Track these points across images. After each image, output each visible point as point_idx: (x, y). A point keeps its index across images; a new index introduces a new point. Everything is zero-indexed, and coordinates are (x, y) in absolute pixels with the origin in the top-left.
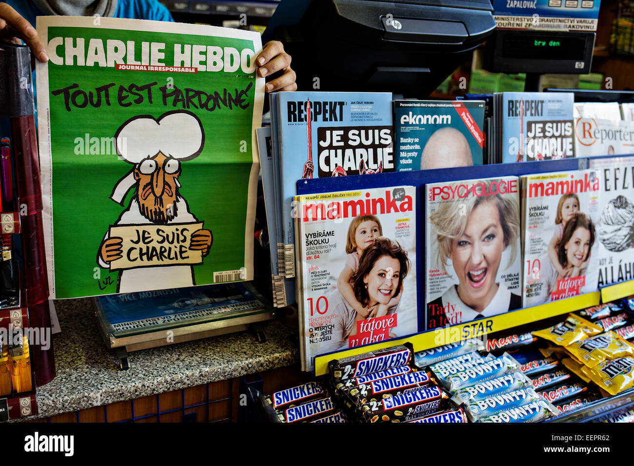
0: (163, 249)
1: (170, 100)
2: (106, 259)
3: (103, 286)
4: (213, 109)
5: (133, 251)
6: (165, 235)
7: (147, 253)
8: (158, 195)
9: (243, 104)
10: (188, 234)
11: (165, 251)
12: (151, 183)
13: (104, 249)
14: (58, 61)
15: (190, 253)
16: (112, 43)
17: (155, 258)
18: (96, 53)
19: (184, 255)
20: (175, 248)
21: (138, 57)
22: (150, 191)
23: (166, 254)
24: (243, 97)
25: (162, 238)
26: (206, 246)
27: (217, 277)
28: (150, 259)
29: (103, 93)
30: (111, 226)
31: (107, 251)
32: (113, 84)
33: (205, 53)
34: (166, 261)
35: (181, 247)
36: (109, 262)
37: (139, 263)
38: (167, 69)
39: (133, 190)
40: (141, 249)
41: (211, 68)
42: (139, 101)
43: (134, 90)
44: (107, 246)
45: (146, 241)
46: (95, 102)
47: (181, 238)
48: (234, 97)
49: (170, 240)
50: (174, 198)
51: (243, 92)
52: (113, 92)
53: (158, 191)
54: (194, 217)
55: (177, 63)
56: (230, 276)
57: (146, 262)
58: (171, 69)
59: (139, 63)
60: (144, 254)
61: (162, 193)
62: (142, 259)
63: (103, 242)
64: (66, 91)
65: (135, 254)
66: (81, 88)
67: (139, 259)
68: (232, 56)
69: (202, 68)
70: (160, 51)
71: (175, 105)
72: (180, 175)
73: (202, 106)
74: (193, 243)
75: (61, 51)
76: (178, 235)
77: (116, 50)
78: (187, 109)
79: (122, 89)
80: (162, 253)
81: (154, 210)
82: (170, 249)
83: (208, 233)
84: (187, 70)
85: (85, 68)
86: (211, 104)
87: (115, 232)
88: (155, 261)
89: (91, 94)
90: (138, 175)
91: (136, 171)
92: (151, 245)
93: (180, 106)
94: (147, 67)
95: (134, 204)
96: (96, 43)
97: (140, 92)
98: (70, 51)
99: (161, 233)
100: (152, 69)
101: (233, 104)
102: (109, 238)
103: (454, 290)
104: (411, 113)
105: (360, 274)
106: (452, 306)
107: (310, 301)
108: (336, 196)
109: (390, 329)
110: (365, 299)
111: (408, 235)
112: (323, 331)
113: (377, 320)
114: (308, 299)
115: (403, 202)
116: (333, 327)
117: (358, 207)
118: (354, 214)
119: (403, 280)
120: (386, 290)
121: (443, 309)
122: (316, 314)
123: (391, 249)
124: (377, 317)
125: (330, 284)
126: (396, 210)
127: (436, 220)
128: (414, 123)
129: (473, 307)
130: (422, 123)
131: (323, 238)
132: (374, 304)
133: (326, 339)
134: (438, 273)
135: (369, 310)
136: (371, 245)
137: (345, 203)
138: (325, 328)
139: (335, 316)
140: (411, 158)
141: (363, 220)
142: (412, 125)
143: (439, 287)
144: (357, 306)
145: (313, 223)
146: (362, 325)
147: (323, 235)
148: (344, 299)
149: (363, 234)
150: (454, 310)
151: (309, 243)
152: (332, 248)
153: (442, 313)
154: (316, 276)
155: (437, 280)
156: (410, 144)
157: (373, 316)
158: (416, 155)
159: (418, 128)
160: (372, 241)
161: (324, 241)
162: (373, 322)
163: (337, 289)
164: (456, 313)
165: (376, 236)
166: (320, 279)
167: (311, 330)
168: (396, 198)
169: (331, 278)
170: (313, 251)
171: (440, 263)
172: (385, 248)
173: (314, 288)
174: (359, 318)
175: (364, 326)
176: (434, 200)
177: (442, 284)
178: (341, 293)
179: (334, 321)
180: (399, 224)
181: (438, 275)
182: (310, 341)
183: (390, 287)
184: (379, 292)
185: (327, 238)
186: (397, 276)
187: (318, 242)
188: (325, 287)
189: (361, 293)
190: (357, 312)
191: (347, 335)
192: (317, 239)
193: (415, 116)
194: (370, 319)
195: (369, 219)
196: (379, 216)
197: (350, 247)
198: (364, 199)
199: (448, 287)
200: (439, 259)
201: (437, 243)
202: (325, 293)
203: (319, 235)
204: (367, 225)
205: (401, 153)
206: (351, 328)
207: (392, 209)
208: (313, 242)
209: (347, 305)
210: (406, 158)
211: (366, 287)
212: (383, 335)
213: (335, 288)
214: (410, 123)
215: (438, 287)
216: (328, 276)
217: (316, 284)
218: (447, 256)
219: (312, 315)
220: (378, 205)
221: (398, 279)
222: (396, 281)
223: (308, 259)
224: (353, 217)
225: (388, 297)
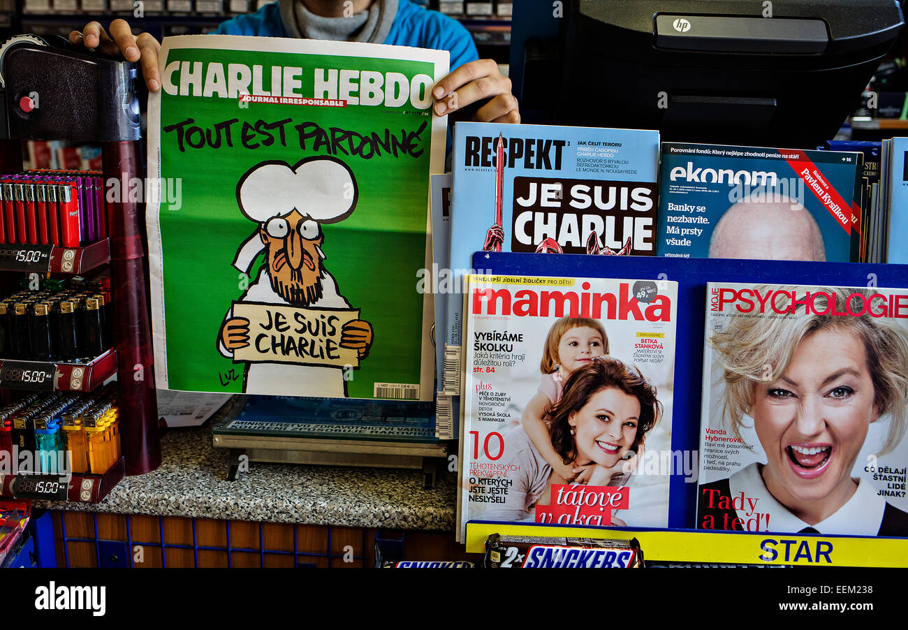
0: (303, 342)
1: (310, 142)
2: (228, 345)
3: (225, 381)
4: (369, 156)
5: (263, 339)
6: (306, 322)
7: (282, 344)
8: (296, 266)
9: (414, 150)
10: (338, 325)
11: (307, 344)
12: (284, 250)
13: (226, 332)
14: (172, 90)
15: (340, 351)
16: (234, 68)
17: (292, 352)
18: (215, 81)
19: (333, 353)
20: (320, 342)
21: (267, 85)
22: (284, 260)
23: (308, 349)
24: (414, 141)
25: (301, 326)
26: (364, 345)
27: (379, 390)
28: (285, 352)
29: (223, 131)
30: (234, 302)
31: (230, 335)
32: (236, 120)
33: (357, 81)
34: (308, 359)
35: (328, 341)
36: (232, 350)
37: (270, 356)
38: (305, 101)
39: (262, 257)
40: (274, 338)
41: (365, 101)
42: (269, 142)
43: (262, 128)
44: (230, 328)
45: (280, 327)
46: (213, 143)
47: (329, 329)
48: (400, 141)
49: (314, 330)
50: (317, 272)
51: (413, 135)
52: (236, 130)
53: (295, 261)
54: (346, 301)
55: (318, 94)
56: (397, 390)
57: (280, 356)
58: (310, 102)
59: (268, 94)
60: (278, 345)
61: (301, 265)
62: (275, 352)
63: (225, 322)
64: (179, 127)
65: (266, 343)
66: (197, 124)
67: (271, 350)
68: (397, 84)
69: (353, 101)
70: (295, 78)
71: (316, 148)
72: (322, 242)
73: (354, 152)
74: (345, 338)
75: (176, 78)
76: (324, 324)
77: (239, 76)
78: (333, 155)
79: (246, 126)
80: (302, 347)
81: (290, 287)
82: (313, 342)
83: (366, 326)
84: (332, 103)
85: (202, 99)
86: (367, 149)
87: (239, 310)
88: (292, 356)
89: (209, 131)
90: (266, 239)
91: (263, 232)
92: (287, 334)
93: (323, 150)
94: (278, 98)
95: (264, 276)
96: (215, 68)
97: (270, 131)
98: (185, 78)
99: (300, 318)
100: (285, 101)
101: (399, 150)
102: (233, 318)
103: (755, 473)
104: (690, 165)
105: (563, 410)
106: (749, 500)
107: (474, 435)
108: (530, 281)
109: (613, 511)
110: (569, 450)
111: (659, 361)
112: (492, 486)
113: (588, 489)
114: (471, 432)
115: (651, 304)
116: (509, 484)
117: (567, 303)
118: (559, 312)
119: (646, 434)
120: (609, 444)
121: (732, 503)
122: (482, 458)
123: (623, 378)
124: (590, 484)
125: (509, 415)
126: (638, 316)
127: (724, 345)
128: (697, 180)
129: (796, 512)
130: (714, 181)
131: (503, 343)
132: (584, 462)
133: (496, 500)
134: (723, 436)
135: (575, 471)
136: (586, 366)
137: (544, 294)
138: (497, 483)
139: (514, 468)
140: (688, 237)
141: (575, 325)
142: (693, 183)
143: (725, 461)
144: (555, 460)
145: (487, 318)
146: (561, 491)
147: (503, 339)
148: (532, 443)
149: (572, 347)
150: (753, 508)
151: (478, 347)
152: (517, 361)
153: (727, 507)
154: (486, 398)
155: (720, 448)
156: (687, 214)
157: (582, 482)
158: (700, 234)
159: (704, 190)
160: (589, 360)
161: (505, 348)
162: (582, 492)
163: (520, 426)
164: (758, 515)
165: (596, 353)
166: (493, 404)
167: (473, 480)
168: (639, 296)
169: (512, 406)
170: (485, 360)
171: (728, 419)
172: (611, 376)
173: (482, 417)
174: (555, 480)
175: (563, 494)
176: (721, 309)
177: (731, 458)
178: (527, 434)
179: (511, 475)
180: (642, 340)
181: (723, 439)
182: (470, 497)
183: (618, 441)
184: (596, 444)
185: (510, 343)
186: (633, 425)
187: (494, 347)
188: (501, 418)
189: (564, 442)
190: (552, 470)
191: (533, 502)
192: (492, 342)
193: (699, 170)
194: (575, 485)
195: (586, 325)
196: (604, 321)
197: (548, 365)
198: (579, 291)
199: (744, 466)
200: (727, 412)
201: (723, 385)
202: (501, 427)
203: (498, 337)
204: (582, 333)
205: (669, 227)
206: (541, 492)
207: (630, 314)
208: (485, 347)
209: (535, 454)
210: (678, 237)
211: (572, 432)
212: (600, 517)
213: (517, 423)
214: (689, 180)
215: (721, 460)
216: (507, 403)
217: (486, 412)
218: (743, 409)
219: (476, 457)
220: (605, 305)
221: (634, 431)
222: (630, 435)
223: (476, 370)
224: (558, 318)
225: (613, 457)
